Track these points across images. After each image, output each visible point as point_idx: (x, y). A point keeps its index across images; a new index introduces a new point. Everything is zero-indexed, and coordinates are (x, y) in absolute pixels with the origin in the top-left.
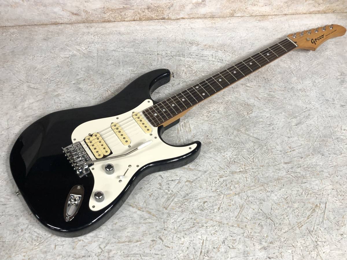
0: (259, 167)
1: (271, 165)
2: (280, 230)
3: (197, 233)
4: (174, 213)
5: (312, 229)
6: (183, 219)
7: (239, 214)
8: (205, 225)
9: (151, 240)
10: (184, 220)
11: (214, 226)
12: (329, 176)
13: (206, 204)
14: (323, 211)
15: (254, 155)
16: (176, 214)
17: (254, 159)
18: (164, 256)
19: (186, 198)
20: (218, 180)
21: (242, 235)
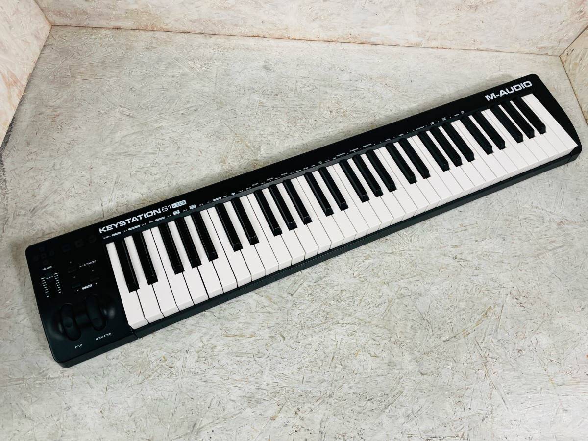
0: (418, 248)
1: (434, 247)
2: (439, 337)
3: (329, 332)
4: (302, 301)
5: (481, 340)
6: (312, 312)
7: (387, 311)
8: (341, 321)
9: (269, 337)
10: (314, 312)
11: (353, 324)
12: (510, 269)
13: (344, 293)
14: (497, 317)
15: (412, 232)
16: (304, 304)
17: (413, 238)
18: (284, 360)
19: (318, 283)
20: (363, 262)
21: (389, 339)
